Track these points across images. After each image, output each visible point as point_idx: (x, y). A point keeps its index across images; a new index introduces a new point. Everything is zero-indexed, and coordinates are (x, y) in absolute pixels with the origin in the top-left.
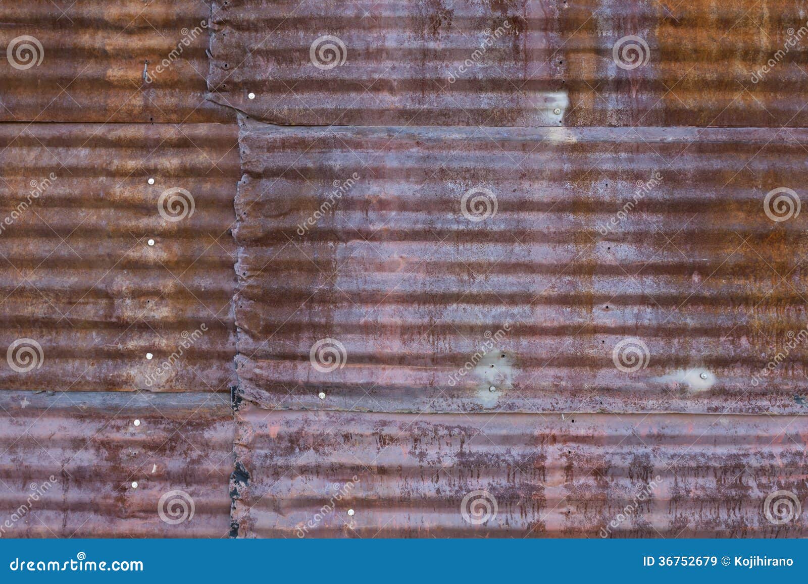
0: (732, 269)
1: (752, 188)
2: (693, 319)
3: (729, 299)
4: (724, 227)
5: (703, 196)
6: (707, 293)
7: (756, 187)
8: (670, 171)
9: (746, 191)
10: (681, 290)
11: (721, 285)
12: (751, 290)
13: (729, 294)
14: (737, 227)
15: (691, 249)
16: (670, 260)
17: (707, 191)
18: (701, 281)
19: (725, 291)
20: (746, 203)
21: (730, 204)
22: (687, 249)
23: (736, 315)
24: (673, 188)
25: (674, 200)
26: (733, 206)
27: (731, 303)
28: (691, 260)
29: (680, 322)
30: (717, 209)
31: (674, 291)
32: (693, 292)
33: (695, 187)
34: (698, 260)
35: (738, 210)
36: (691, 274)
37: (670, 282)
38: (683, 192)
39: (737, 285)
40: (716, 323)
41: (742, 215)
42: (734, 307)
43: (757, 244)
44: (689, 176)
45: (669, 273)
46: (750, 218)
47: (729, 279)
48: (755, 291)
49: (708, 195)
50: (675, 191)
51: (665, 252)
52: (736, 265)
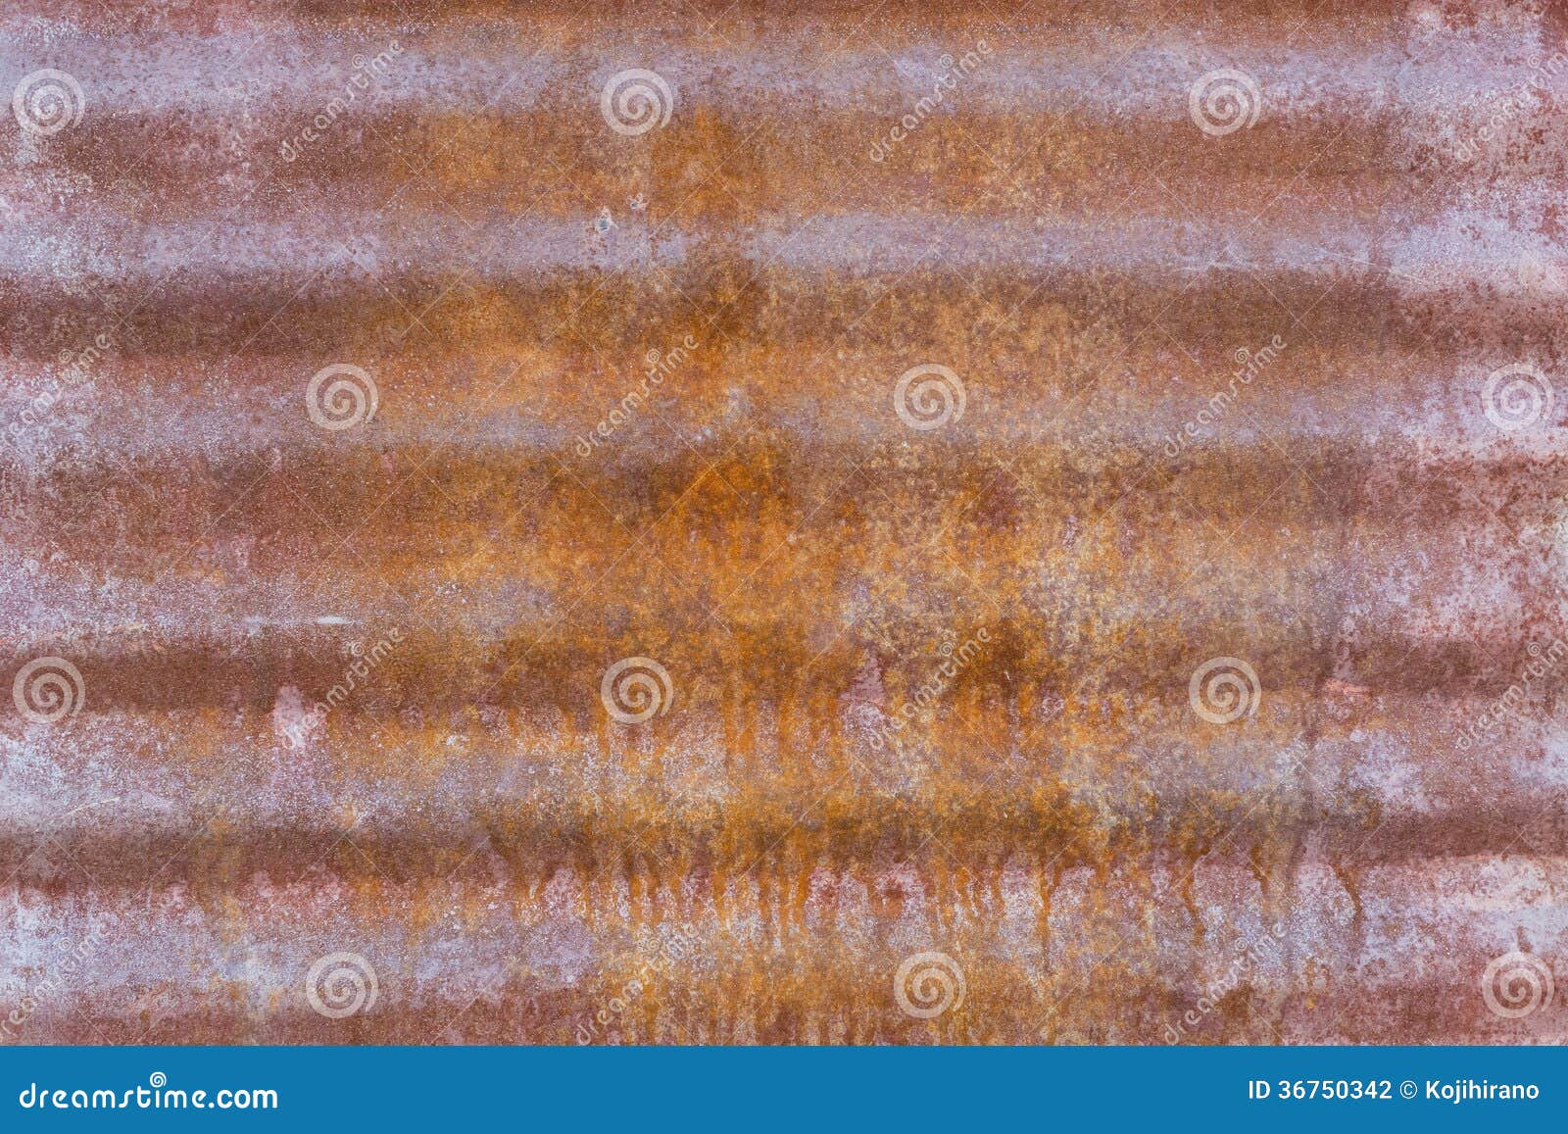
0: (492, 668)
1: (590, 208)
2: (277, 958)
3: (484, 843)
4: (438, 437)
5: (312, 259)
6: (353, 813)
7: (618, 205)
8: (126, 124)
9: (553, 230)
10: (203, 797)
11: (438, 762)
12: (605, 789)
13: (477, 813)
14: (509, 434)
15: (260, 560)
16: (133, 624)
17: (337, 232)
18: (321, 744)
19: (454, 797)
20: (553, 294)
21: (463, 304)
22: (231, 565)
23: (525, 934)
24: (145, 217)
25: (145, 282)
26: (485, 318)
27: (496, 862)
28: (254, 625)
29: (203, 983)
30: (396, 335)
31: (167, 805)
32: (269, 802)
33: (271, 204)
34: (289, 624)
35: (518, 337)
36: (264, 706)
37: (146, 752)
38: (202, 237)
39: (530, 761)
40: (408, 986)
41: (541, 364)
42: (519, 884)
43: (632, 524)
44: (234, 144)
45: (141, 703)
46: (584, 382)
47: (485, 727)
48: (625, 791)
49: (337, 253)
50: (157, 236)
51: (112, 583)
52: (509, 650)
